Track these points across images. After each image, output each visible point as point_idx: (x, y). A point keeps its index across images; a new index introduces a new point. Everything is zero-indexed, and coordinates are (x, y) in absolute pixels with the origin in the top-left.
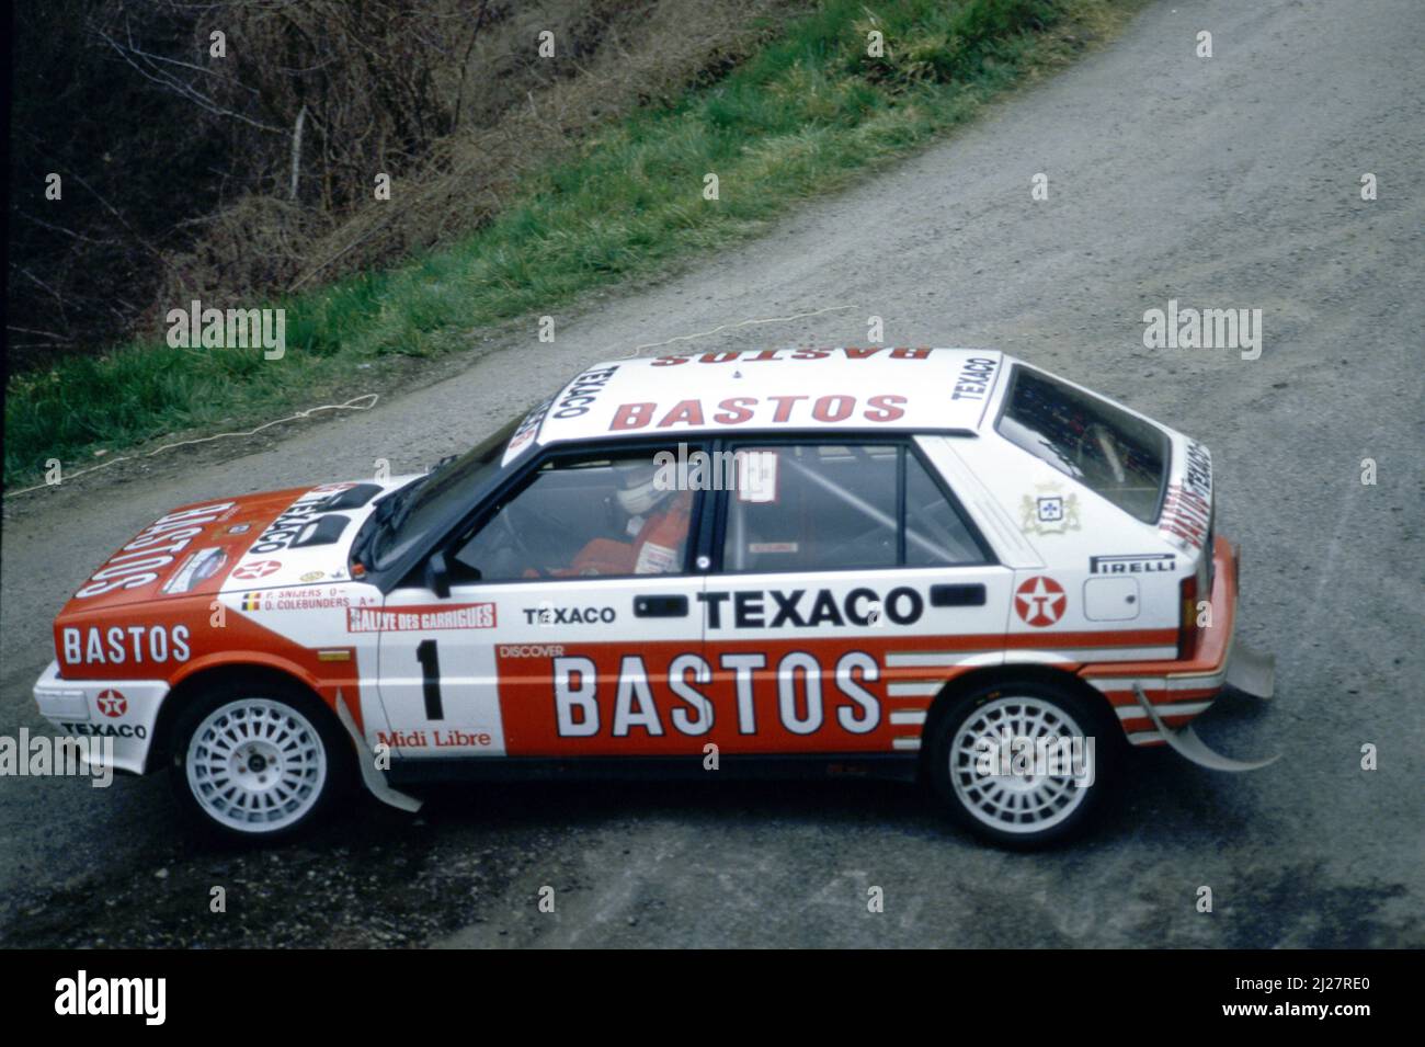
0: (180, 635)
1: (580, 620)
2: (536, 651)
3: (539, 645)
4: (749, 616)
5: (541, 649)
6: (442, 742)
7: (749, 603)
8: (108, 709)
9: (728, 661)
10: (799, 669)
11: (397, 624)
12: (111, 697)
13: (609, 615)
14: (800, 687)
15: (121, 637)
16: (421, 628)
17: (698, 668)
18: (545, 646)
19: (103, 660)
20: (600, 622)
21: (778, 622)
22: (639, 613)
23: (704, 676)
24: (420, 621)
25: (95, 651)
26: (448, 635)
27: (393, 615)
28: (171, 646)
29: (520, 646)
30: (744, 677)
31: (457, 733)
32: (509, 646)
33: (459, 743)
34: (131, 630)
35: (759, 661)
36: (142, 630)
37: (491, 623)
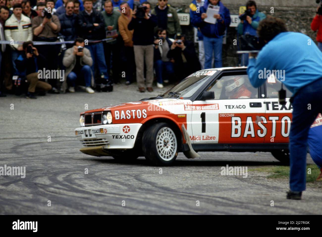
0: (144, 111)
1: (237, 108)
2: (228, 115)
3: (229, 114)
4: (275, 107)
5: (229, 115)
6: (204, 139)
7: (275, 104)
8: (125, 131)
9: (271, 118)
10: (286, 120)
11: (196, 109)
12: (126, 128)
13: (244, 107)
14: (286, 124)
15: (130, 112)
16: (201, 110)
17: (264, 120)
18: (230, 114)
19: (125, 118)
20: (242, 108)
21: (282, 109)
22: (251, 106)
23: (265, 122)
24: (201, 108)
25: (123, 116)
26: (208, 111)
27: (195, 106)
28: (142, 114)
29: (224, 114)
30: (274, 122)
31: (208, 136)
32: (222, 114)
33: (208, 139)
34: (132, 111)
35: (277, 118)
36: (135, 111)
37: (218, 109)
